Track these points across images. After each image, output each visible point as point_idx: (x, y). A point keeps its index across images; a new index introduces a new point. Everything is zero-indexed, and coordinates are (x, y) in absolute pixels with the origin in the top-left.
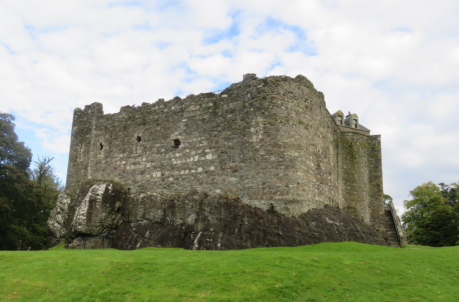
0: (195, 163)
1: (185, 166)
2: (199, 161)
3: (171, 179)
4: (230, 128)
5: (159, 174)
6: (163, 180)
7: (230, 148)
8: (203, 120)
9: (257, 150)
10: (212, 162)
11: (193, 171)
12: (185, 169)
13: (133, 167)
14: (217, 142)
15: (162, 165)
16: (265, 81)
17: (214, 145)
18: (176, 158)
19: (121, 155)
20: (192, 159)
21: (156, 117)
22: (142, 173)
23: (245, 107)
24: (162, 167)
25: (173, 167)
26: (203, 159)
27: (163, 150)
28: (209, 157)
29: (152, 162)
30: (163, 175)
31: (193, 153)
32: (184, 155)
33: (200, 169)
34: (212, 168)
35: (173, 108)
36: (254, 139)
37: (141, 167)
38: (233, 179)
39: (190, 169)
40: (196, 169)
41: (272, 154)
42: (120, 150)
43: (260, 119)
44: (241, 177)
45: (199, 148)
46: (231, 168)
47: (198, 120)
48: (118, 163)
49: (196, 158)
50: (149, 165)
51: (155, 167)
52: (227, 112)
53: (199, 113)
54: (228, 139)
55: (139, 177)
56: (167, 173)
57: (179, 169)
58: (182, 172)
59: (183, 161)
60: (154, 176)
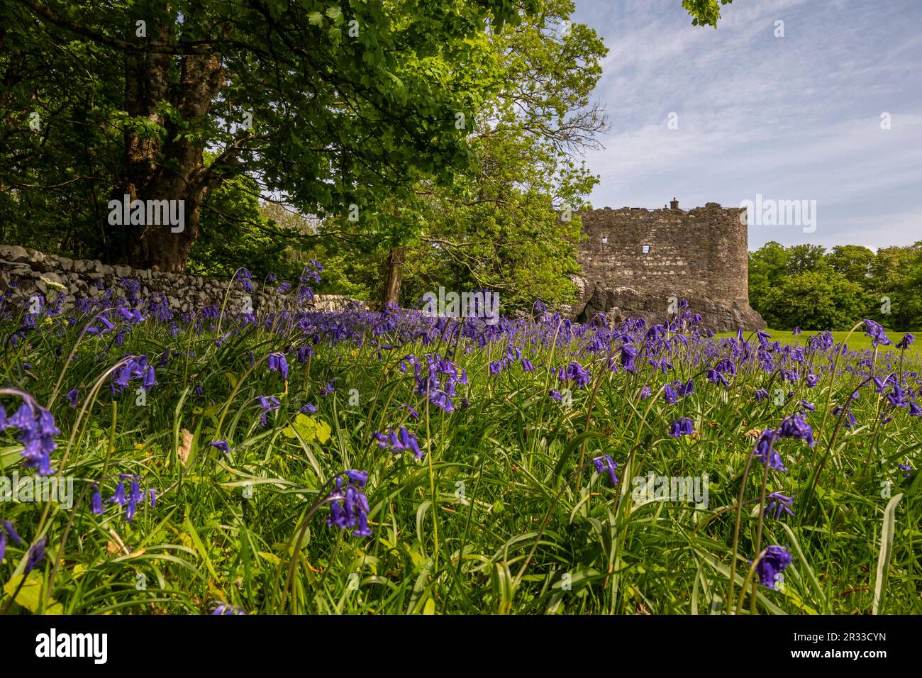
0: (666, 267)
1: (657, 269)
2: (671, 266)
3: (645, 278)
4: (697, 242)
5: (631, 273)
6: (636, 278)
7: (698, 258)
8: (672, 233)
9: (724, 263)
10: (683, 268)
11: (666, 273)
12: (657, 271)
13: (601, 264)
14: (687, 253)
15: (633, 265)
16: (728, 211)
17: (684, 254)
18: (647, 261)
19: (587, 252)
20: (664, 263)
21: (623, 223)
22: (612, 270)
23: (711, 229)
24: (633, 267)
25: (645, 268)
26: (674, 264)
27: (633, 253)
28: (680, 263)
29: (622, 261)
30: (635, 274)
31: (665, 258)
32: (655, 259)
33: (672, 273)
34: (684, 273)
35: (641, 218)
36: (721, 255)
37: (611, 265)
38: (703, 282)
39: (662, 272)
40: (669, 272)
41: (733, 267)
42: (584, 247)
43: (725, 240)
44: (710, 281)
45: (671, 255)
46: (700, 274)
47: (668, 232)
48: (583, 259)
49: (668, 263)
50: (619, 264)
51: (625, 266)
52: (694, 229)
53: (668, 226)
54: (697, 252)
55: (609, 273)
56: (640, 273)
57: (651, 270)
58: (655, 273)
59: (655, 264)
60: (626, 273)
